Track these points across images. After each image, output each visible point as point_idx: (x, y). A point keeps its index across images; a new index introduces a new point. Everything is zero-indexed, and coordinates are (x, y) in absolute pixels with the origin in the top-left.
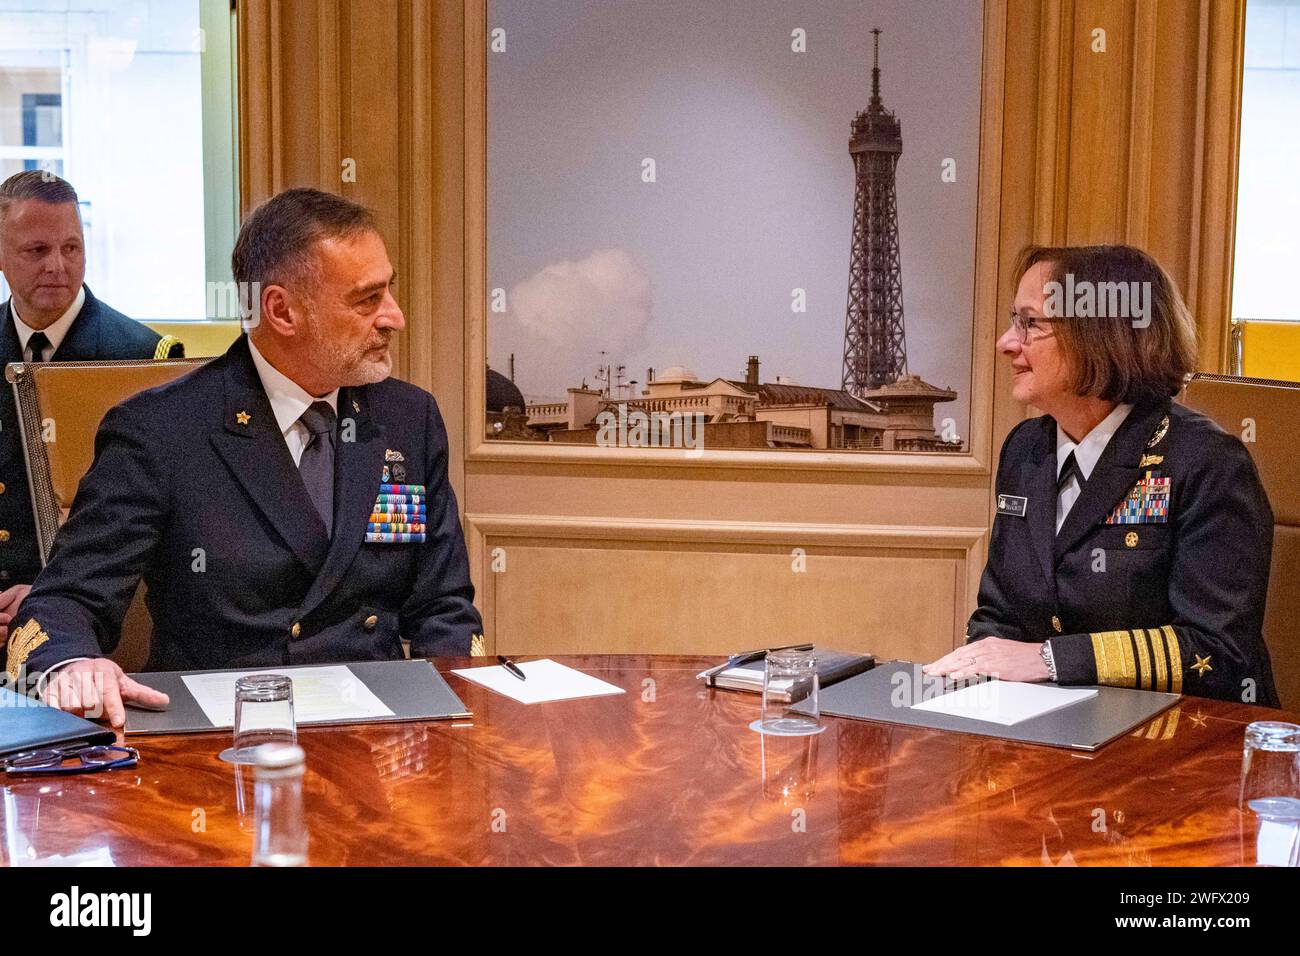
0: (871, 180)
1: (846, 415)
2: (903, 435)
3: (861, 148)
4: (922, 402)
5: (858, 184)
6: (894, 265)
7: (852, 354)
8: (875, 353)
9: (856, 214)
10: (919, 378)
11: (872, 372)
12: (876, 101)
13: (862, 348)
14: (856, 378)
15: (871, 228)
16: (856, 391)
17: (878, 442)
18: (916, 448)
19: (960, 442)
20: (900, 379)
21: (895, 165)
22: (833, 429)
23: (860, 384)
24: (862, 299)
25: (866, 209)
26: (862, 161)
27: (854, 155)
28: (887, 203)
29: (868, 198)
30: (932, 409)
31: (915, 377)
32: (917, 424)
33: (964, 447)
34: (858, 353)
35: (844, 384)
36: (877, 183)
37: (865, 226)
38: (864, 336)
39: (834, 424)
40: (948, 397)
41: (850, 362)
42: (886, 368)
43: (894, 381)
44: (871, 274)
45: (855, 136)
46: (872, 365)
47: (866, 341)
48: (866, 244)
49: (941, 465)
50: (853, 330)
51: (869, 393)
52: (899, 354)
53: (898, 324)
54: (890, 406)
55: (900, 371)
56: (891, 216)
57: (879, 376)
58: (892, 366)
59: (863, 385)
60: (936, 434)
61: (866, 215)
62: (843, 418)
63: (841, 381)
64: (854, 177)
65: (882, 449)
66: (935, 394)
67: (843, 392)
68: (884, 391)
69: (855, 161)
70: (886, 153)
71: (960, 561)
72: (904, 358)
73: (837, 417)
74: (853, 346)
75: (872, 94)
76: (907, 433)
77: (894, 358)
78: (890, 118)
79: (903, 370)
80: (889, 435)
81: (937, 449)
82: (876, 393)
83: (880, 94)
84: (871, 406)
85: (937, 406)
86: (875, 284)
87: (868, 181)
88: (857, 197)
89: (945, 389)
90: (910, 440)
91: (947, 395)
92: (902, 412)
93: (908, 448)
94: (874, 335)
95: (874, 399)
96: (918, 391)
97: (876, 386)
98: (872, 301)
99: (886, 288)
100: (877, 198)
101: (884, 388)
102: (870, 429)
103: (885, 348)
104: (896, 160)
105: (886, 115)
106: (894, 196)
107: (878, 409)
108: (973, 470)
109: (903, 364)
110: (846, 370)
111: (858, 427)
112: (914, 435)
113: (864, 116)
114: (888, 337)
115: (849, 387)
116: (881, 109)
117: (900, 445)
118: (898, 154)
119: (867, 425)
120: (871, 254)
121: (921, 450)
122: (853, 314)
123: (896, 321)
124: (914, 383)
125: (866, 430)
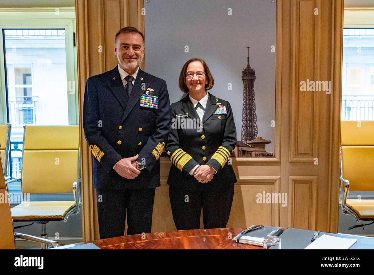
0: (248, 86)
1: (242, 148)
2: (257, 153)
3: (245, 78)
4: (262, 144)
5: (244, 87)
6: (254, 108)
7: (244, 132)
8: (250, 131)
9: (244, 95)
10: (261, 138)
11: (249, 137)
12: (248, 66)
13: (246, 130)
14: (245, 138)
15: (248, 99)
16: (245, 142)
17: (251, 155)
18: (261, 156)
19: (272, 154)
20: (256, 138)
21: (254, 82)
22: (239, 152)
23: (246, 140)
24: (246, 117)
25: (247, 94)
26: (245, 82)
27: (243, 80)
28: (252, 92)
29: (247, 91)
30: (265, 146)
31: (260, 137)
32: (261, 150)
33: (273, 155)
34: (245, 131)
35: (242, 140)
36: (249, 87)
37: (246, 98)
38: (247, 127)
39: (239, 150)
40: (269, 142)
41: (243, 134)
42: (253, 135)
43: (255, 139)
44: (248, 111)
45: (243, 75)
46: (249, 135)
47: (247, 128)
48: (247, 103)
49: (268, 160)
50: (244, 126)
51: (248, 142)
52: (256, 132)
53: (255, 124)
54: (254, 145)
55: (256, 136)
56: (253, 96)
57: (251, 137)
58: (254, 135)
59: (247, 140)
60: (266, 152)
61: (247, 95)
62: (242, 149)
63: (241, 139)
64: (243, 86)
65: (252, 157)
66: (266, 142)
67: (242, 142)
68: (252, 141)
69: (243, 81)
70: (251, 79)
71: (273, 185)
72: (257, 133)
73: (240, 148)
74: (244, 130)
75: (247, 64)
76: (258, 152)
77: (255, 132)
78: (252, 70)
79: (257, 136)
80: (254, 153)
81: (266, 156)
82: (250, 142)
83: (249, 64)
84: (249, 145)
85: (266, 145)
86: (249, 113)
87: (247, 87)
88: (244, 91)
89: (268, 140)
90: (259, 154)
91: (268, 142)
92: (257, 146)
93: (259, 156)
94: (249, 127)
95: (250, 144)
96: (261, 141)
97: (250, 140)
98: (249, 118)
99: (252, 114)
100: (249, 91)
101: (252, 140)
102: (249, 151)
103: (252, 130)
104: (254, 81)
105: (251, 69)
106: (254, 90)
107: (251, 146)
108: (276, 161)
109: (257, 134)
110: (242, 136)
111: (246, 151)
112: (260, 153)
113: (245, 70)
114: (253, 127)
115: (243, 141)
116: (250, 68)
117: (257, 155)
118: (254, 79)
119: (248, 151)
120: (248, 105)
121: (262, 156)
122: (244, 121)
123: (255, 123)
124: (260, 139)
125: (248, 152)
